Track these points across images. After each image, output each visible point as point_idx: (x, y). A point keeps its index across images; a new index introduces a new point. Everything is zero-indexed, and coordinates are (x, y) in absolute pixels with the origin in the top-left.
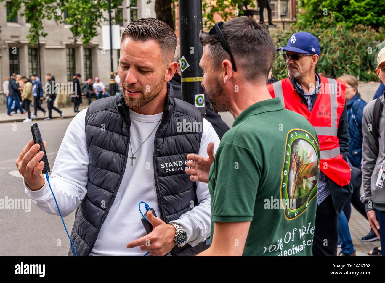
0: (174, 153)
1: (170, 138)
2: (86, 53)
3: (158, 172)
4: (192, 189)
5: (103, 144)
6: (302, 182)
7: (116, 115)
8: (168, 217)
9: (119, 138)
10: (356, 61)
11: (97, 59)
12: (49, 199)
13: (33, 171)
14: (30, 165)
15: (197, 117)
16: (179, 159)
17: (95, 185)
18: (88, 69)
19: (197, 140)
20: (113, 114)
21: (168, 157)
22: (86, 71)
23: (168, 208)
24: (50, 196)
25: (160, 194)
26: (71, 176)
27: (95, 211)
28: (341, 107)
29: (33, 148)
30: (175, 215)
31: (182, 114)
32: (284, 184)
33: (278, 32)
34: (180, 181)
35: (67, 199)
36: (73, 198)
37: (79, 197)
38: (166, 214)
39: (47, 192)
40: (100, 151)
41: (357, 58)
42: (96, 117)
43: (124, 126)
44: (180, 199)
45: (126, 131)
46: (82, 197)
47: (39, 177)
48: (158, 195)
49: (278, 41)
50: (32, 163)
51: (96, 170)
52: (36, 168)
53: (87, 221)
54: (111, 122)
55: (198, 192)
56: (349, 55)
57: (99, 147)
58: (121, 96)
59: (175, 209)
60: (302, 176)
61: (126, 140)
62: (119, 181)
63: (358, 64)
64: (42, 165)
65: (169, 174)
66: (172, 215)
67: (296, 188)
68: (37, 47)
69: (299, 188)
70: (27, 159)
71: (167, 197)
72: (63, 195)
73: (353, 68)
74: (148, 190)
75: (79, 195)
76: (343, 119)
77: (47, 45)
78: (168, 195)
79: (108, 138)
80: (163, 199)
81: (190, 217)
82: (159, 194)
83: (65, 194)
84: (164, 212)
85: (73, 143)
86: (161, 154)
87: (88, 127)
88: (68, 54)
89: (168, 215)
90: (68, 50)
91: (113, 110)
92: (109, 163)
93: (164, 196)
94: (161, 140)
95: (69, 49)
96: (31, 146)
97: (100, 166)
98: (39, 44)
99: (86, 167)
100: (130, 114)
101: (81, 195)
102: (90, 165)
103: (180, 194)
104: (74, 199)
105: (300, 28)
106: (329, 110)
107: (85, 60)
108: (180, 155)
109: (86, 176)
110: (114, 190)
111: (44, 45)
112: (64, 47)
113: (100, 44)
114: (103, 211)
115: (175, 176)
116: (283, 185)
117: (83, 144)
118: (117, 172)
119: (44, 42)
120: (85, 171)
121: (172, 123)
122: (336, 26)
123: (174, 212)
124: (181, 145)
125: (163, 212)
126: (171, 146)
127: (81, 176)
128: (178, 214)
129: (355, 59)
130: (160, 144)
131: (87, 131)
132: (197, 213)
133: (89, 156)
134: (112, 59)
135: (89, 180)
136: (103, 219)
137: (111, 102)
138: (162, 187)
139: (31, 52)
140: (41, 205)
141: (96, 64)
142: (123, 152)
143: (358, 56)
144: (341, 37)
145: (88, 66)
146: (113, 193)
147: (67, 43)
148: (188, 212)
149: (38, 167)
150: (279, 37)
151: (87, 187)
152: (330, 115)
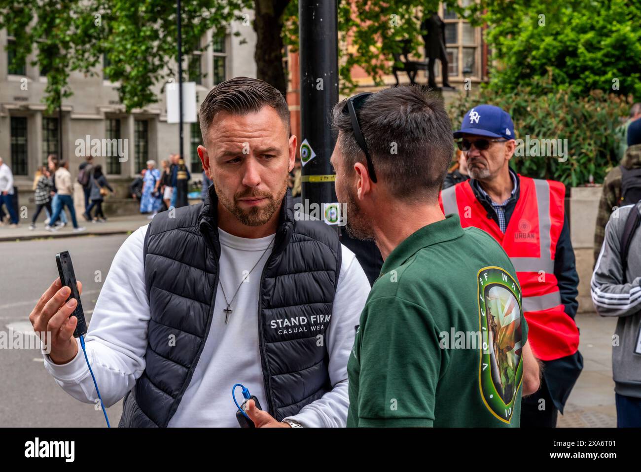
0: (292, 303)
1: (286, 277)
2: (139, 128)
3: (266, 335)
4: (321, 363)
5: (174, 286)
6: (507, 357)
7: (196, 237)
8: (280, 410)
9: (201, 276)
10: (588, 149)
11: (156, 139)
12: (84, 377)
13: (59, 331)
14: (53, 321)
15: (331, 243)
16: (302, 313)
17: (159, 355)
18: (141, 155)
19: (332, 281)
20: (191, 235)
21: (282, 309)
22: (138, 158)
23: (281, 394)
24: (87, 372)
25: (269, 372)
26: (120, 340)
27: (157, 399)
28: (558, 224)
29: (59, 294)
30: (293, 406)
31: (307, 237)
32: (485, 366)
33: (460, 100)
34: (302, 349)
35: (113, 377)
36: (123, 375)
37: (134, 373)
38: (277, 406)
39: (81, 366)
40: (169, 297)
41: (590, 145)
42: (163, 241)
43: (210, 255)
44: (303, 380)
45: (212, 264)
46: (138, 373)
47: (68, 342)
48: (266, 373)
49: (460, 113)
50: (57, 319)
51: (161, 329)
52: (64, 326)
53: (143, 414)
54: (187, 249)
55: (331, 368)
56: (577, 140)
57: (166, 290)
58: (205, 205)
59: (292, 397)
60: (503, 347)
61: (211, 280)
62: (200, 347)
63: (591, 155)
64: (73, 323)
65: (283, 338)
66: (288, 408)
67: (501, 370)
68: (57, 116)
69: (505, 369)
70: (49, 313)
71: (281, 376)
72: (107, 372)
73: (582, 161)
74: (248, 364)
75: (134, 371)
76: (563, 245)
77: (74, 113)
78: (281, 373)
79: (181, 275)
80: (274, 380)
81: (318, 411)
82: (267, 371)
83: (110, 369)
84: (275, 402)
85: (123, 283)
86: (271, 304)
87: (149, 256)
88: (109, 128)
89: (281, 407)
90: (108, 123)
91: (191, 229)
92: (183, 317)
93: (274, 375)
94: (272, 281)
95: (111, 120)
96: (55, 289)
97: (167, 323)
98: (61, 111)
99: (144, 325)
100: (220, 237)
101: (135, 371)
102: (152, 321)
103: (302, 372)
104: (124, 378)
105: (497, 93)
106: (535, 230)
107: (137, 139)
108: (302, 307)
109: (144, 340)
110: (191, 363)
111: (69, 112)
112: (102, 117)
113: (163, 114)
114: (171, 398)
115: (293, 341)
116: (483, 366)
117: (141, 285)
118: (195, 333)
119: (69, 109)
120: (142, 332)
121: (289, 252)
122: (557, 92)
123: (290, 402)
124: (304, 288)
125: (273, 402)
126: (287, 292)
127: (136, 340)
128: (297, 406)
129: (586, 146)
130: (270, 287)
131: (147, 263)
132: (330, 404)
133: (149, 305)
134: (181, 139)
135: (149, 347)
136: (172, 411)
137: (188, 216)
138: (271, 360)
139: (48, 124)
140: (70, 387)
141: (155, 145)
142: (207, 301)
143: (592, 142)
144: (565, 110)
145: (142, 150)
146: (189, 368)
147: (108, 110)
148: (314, 402)
149: (68, 326)
150: (462, 108)
151: (145, 357)
152: (538, 239)
